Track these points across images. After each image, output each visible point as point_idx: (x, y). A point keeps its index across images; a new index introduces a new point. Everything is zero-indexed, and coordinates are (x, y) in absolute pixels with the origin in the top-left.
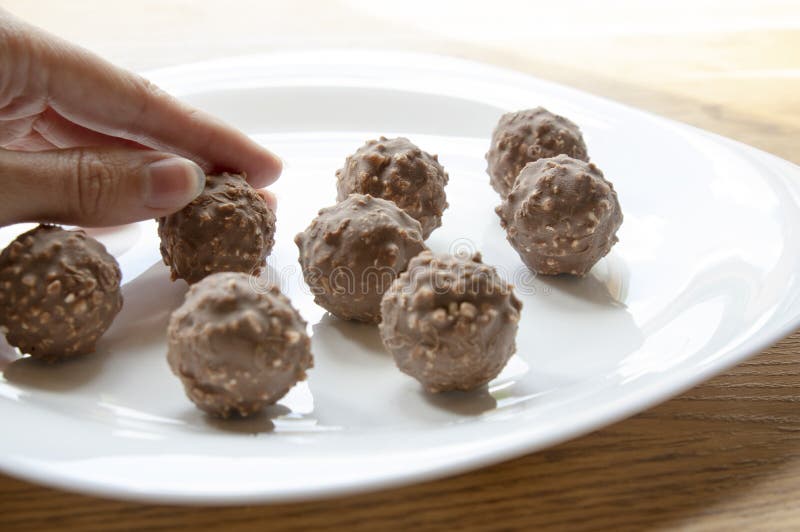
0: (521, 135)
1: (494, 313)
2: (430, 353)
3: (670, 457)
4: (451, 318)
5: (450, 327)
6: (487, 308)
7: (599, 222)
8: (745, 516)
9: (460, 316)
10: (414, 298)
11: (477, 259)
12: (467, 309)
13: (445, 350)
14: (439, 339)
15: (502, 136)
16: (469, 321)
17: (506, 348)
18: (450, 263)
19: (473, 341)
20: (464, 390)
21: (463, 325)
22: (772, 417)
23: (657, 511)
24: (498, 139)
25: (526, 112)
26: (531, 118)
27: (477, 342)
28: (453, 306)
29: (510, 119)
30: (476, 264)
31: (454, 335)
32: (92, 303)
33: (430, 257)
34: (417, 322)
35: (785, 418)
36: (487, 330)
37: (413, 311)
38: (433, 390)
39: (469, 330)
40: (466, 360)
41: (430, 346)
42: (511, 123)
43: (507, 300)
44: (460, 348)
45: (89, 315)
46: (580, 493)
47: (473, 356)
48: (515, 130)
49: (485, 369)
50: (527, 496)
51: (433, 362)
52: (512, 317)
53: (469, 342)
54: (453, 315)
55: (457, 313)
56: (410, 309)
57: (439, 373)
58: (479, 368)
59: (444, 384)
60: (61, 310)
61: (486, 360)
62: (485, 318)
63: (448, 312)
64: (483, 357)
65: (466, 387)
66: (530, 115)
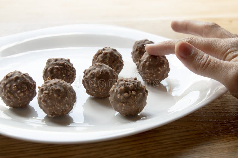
0: (142, 47)
1: (141, 94)
2: (123, 105)
3: (188, 131)
4: (129, 95)
5: (129, 97)
6: (139, 92)
7: (161, 70)
8: (209, 145)
9: (132, 94)
10: (119, 90)
11: (136, 79)
12: (134, 93)
13: (128, 104)
14: (126, 101)
15: (136, 47)
16: (134, 96)
17: (144, 103)
18: (128, 80)
19: (135, 101)
20: (133, 115)
21: (133, 97)
22: (214, 120)
23: (185, 145)
24: (135, 48)
25: (142, 40)
26: (144, 42)
27: (137, 101)
28: (130, 92)
29: (138, 42)
30: (135, 81)
31: (130, 100)
32: (25, 93)
33: (123, 79)
34: (120, 96)
35: (217, 120)
36: (139, 98)
37: (119, 93)
38: (124, 115)
39: (134, 98)
40: (133, 106)
41: (123, 103)
42: (139, 43)
43: (144, 90)
44: (132, 103)
45: (24, 97)
46: (164, 141)
47: (135, 105)
48: (140, 45)
49: (138, 109)
50: (150, 142)
51: (124, 107)
52: (146, 95)
53: (135, 102)
54: (130, 94)
55: (131, 94)
56: (118, 93)
57: (126, 110)
58: (136, 109)
59: (127, 113)
60: (16, 95)
61: (139, 106)
62: (139, 95)
63: (128, 94)
64: (138, 106)
65: (133, 114)
66: (143, 41)
